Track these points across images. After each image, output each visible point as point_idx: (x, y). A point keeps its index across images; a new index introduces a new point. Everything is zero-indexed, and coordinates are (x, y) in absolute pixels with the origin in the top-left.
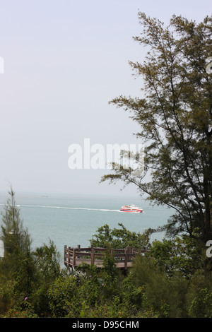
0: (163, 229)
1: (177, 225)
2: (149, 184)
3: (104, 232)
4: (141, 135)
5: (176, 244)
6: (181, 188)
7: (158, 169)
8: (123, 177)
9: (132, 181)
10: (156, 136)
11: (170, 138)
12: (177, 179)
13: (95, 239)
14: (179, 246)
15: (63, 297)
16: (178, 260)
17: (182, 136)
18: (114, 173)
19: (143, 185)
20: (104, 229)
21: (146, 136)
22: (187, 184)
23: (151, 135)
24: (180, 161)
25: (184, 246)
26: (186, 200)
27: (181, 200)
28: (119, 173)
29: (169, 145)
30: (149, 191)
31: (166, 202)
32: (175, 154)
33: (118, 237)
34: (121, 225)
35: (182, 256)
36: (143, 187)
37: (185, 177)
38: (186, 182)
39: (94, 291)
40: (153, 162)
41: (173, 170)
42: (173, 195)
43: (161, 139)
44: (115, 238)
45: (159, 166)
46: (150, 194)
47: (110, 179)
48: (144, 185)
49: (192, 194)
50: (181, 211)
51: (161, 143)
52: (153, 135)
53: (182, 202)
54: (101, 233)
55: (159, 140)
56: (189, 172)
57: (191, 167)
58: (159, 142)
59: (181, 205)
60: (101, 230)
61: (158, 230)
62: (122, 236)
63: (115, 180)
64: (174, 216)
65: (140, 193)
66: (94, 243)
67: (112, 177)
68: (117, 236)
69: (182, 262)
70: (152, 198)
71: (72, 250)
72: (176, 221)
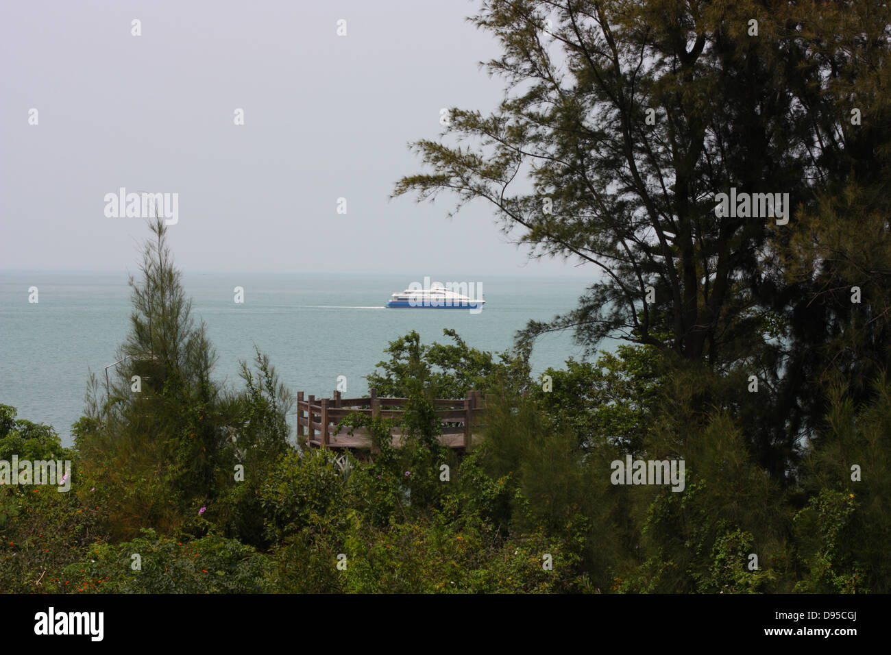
0: (567, 323)
1: (607, 309)
2: (526, 200)
3: (406, 354)
4: (501, 65)
5: (605, 371)
6: (615, 210)
7: (551, 157)
8: (454, 180)
9: (480, 191)
10: (542, 67)
11: (582, 71)
12: (603, 185)
13: (382, 373)
14: (612, 379)
15: (303, 503)
16: (610, 415)
17: (616, 61)
18: (429, 170)
19: (509, 202)
20: (407, 344)
21: (514, 67)
22: (630, 197)
23: (528, 65)
24: (612, 132)
25: (625, 377)
26: (629, 243)
27: (615, 242)
28: (445, 171)
29: (580, 91)
30: (527, 217)
31: (574, 248)
32: (596, 115)
33: (445, 366)
34: (450, 333)
35: (621, 404)
36: (511, 208)
37: (625, 179)
38: (626, 190)
39: (386, 489)
40: (537, 138)
41: (591, 161)
42: (594, 226)
43: (556, 75)
44: (436, 369)
45: (552, 149)
46: (529, 226)
47: (418, 187)
48: (513, 202)
49: (644, 223)
50: (615, 272)
51: (556, 86)
52: (534, 64)
53: (620, 246)
54: (397, 357)
55: (551, 79)
56: (638, 163)
57: (642, 151)
58: (550, 85)
59: (617, 256)
60: (397, 348)
61: (555, 326)
62: (456, 364)
63: (432, 190)
64: (596, 286)
65: (501, 225)
66: (379, 386)
67: (424, 181)
68: (441, 363)
69: (621, 420)
70: (535, 237)
71: (319, 403)
72: (604, 299)
